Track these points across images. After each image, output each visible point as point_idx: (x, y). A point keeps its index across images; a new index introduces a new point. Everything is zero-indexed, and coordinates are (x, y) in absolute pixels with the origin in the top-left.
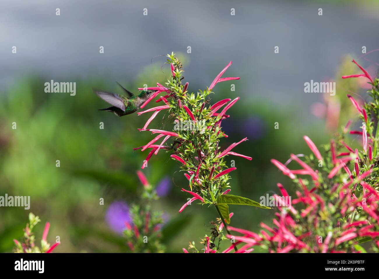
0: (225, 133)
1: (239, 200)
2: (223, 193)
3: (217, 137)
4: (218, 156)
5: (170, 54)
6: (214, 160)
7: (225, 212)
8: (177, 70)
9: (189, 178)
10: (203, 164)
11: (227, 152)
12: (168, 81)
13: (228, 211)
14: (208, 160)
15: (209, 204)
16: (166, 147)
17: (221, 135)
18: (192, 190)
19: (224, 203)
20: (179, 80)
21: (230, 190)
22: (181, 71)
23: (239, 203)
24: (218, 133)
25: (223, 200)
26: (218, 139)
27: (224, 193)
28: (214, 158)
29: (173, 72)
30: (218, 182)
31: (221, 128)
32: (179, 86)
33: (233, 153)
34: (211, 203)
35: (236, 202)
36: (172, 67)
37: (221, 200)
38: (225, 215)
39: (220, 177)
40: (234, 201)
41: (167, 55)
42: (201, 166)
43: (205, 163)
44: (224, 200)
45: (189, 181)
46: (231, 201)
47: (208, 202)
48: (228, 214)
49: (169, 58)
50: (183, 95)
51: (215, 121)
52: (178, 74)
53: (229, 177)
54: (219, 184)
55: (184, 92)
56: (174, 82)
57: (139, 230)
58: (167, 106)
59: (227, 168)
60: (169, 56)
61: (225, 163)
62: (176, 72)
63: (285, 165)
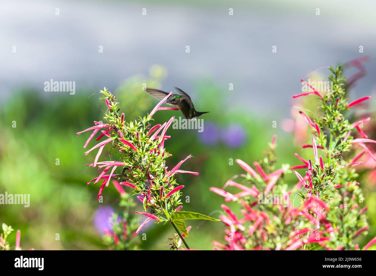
0: (170, 153)
1: (191, 215)
2: (176, 210)
3: (163, 158)
4: (166, 176)
5: (103, 90)
6: (164, 180)
7: (182, 227)
8: (112, 103)
9: (143, 200)
10: (152, 185)
11: (175, 171)
12: (105, 115)
13: (184, 225)
14: (158, 181)
15: (164, 222)
16: (117, 175)
17: (166, 155)
18: (147, 210)
19: (178, 219)
20: (116, 112)
21: (182, 206)
22: (116, 103)
23: (191, 218)
24: (163, 154)
25: (176, 216)
26: (164, 160)
27: (178, 209)
28: (163, 178)
29: (108, 106)
30: (171, 200)
31: (165, 149)
32: (117, 117)
33: (180, 171)
34: (167, 220)
35: (188, 218)
36: (107, 102)
37: (175, 216)
38: (182, 229)
39: (173, 194)
40: (187, 216)
41: (100, 91)
42: (152, 188)
43: (156, 184)
44: (178, 217)
45: (143, 203)
46: (184, 217)
47: (163, 220)
48: (185, 228)
49: (102, 93)
50: (123, 126)
51: (158, 144)
52: (114, 107)
53: (181, 194)
54: (172, 201)
55: (122, 122)
56: (111, 115)
57: (118, 237)
58: (109, 139)
59: (178, 186)
60: (102, 92)
61: (176, 181)
62: (111, 105)
63: (223, 189)
